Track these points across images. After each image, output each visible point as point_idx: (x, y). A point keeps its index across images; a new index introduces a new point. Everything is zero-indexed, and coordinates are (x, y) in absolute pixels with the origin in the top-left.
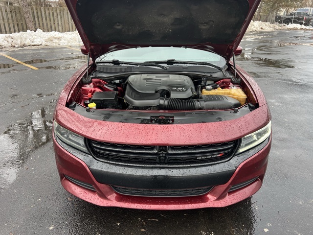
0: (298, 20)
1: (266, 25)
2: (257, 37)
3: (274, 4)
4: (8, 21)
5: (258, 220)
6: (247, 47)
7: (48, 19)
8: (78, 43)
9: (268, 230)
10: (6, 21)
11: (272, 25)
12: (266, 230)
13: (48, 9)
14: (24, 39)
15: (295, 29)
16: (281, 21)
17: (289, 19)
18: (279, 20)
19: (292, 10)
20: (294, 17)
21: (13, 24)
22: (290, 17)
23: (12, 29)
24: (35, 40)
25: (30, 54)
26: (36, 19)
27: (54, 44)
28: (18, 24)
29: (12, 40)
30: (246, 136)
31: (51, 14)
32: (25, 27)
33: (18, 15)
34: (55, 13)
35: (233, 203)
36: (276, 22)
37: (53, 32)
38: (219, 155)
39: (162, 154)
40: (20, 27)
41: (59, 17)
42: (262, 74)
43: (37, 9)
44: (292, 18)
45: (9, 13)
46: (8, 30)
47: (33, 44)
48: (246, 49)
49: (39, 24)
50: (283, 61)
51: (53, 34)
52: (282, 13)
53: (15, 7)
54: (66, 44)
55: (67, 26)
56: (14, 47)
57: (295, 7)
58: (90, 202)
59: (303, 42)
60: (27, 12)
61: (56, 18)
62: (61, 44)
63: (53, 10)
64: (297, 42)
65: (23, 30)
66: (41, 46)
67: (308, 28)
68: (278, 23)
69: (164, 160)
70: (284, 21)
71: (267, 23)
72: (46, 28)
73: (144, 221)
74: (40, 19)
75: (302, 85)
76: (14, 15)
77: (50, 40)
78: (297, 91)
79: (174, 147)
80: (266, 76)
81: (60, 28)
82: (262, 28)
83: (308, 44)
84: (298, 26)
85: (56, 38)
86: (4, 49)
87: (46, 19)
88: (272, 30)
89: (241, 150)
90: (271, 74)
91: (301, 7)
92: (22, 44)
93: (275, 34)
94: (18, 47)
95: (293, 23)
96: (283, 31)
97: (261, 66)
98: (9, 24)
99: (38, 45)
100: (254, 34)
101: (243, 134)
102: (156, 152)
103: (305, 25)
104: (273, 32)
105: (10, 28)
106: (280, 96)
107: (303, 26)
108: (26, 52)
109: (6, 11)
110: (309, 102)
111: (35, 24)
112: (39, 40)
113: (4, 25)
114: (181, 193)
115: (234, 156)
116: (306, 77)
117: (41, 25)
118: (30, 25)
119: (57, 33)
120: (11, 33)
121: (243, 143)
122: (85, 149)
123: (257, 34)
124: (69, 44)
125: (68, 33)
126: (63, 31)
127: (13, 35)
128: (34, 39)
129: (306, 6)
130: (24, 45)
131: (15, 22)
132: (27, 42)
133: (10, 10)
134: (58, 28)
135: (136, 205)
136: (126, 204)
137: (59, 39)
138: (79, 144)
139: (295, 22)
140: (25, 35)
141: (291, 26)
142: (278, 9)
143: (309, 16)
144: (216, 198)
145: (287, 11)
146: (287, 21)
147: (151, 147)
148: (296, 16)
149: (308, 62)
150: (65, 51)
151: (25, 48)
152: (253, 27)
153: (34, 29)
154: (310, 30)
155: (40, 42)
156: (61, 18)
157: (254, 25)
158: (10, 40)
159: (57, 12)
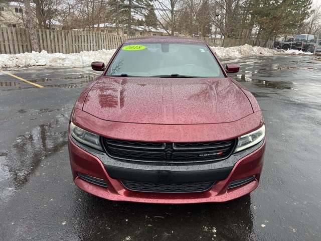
0: (296, 46)
1: (265, 50)
2: (257, 61)
3: (273, 30)
4: (13, 42)
5: (255, 217)
6: (247, 71)
7: (52, 41)
8: (82, 64)
9: (264, 226)
10: (11, 42)
11: (271, 51)
12: (263, 226)
13: (53, 32)
14: (29, 59)
15: (294, 54)
16: (280, 46)
17: (287, 45)
18: (277, 45)
19: (289, 37)
20: (292, 43)
21: (18, 45)
22: (288, 43)
23: (17, 50)
24: (40, 61)
25: (34, 74)
26: (41, 41)
27: (58, 64)
28: (22, 45)
29: (17, 60)
30: (242, 137)
31: (56, 36)
32: (29, 48)
33: (23, 36)
34: (59, 36)
35: (232, 199)
36: (275, 47)
37: (57, 53)
38: (219, 153)
39: (169, 150)
40: (25, 48)
41: (63, 39)
42: (261, 94)
43: (42, 32)
44: (290, 44)
45: (14, 34)
46: (12, 50)
47: (37, 64)
48: (246, 72)
49: (44, 45)
50: (282, 82)
51: (58, 55)
52: (281, 39)
53: (21, 29)
54: (70, 65)
55: (71, 48)
56: (19, 66)
57: (293, 34)
58: (102, 197)
59: (301, 66)
60: (32, 34)
61: (60, 40)
62: (65, 65)
63: (58, 33)
64: (295, 66)
65: (28, 51)
66: (45, 66)
67: (306, 53)
68: (276, 48)
69: (171, 156)
70: (283, 46)
71: (266, 49)
72: (50, 49)
73: (151, 218)
74: (45, 41)
75: (299, 104)
76: (19, 37)
77: (55, 60)
78: (294, 109)
79: (179, 144)
80: (264, 96)
81: (64, 50)
82: (261, 53)
83: (306, 68)
84: (297, 52)
85: (60, 59)
86: (9, 69)
87: (51, 41)
88: (271, 55)
89: (238, 149)
90: (269, 95)
91: (299, 33)
92: (27, 64)
93: (274, 58)
94: (23, 67)
95: (292, 49)
96: (282, 56)
97: (260, 87)
98: (14, 45)
99: (43, 66)
100: (253, 58)
101: (240, 134)
102: (164, 148)
103: (303, 50)
104: (271, 56)
105: (14, 49)
106: (278, 113)
107: (301, 52)
108: (31, 72)
109: (12, 33)
110: (305, 119)
111: (40, 46)
112: (43, 61)
113: (9, 46)
114: (185, 189)
115: (232, 154)
116: (303, 97)
117: (45, 46)
118: (35, 46)
119: (61, 54)
120: (15, 53)
121: (240, 142)
122: (99, 147)
123: (256, 58)
124: (73, 65)
125: (72, 54)
126: (67, 52)
127: (18, 55)
128: (38, 59)
129: (304, 33)
130: (29, 65)
131: (20, 44)
132: (32, 62)
133: (16, 31)
134: (62, 49)
135: (144, 199)
136: (135, 198)
137: (63, 59)
138: (94, 143)
139: (293, 48)
140: (29, 56)
141: (289, 51)
142: (276, 35)
143: (307, 42)
144: (217, 193)
145: (286, 38)
146: (286, 47)
147: (159, 144)
148: (294, 42)
149: (305, 84)
150: (69, 71)
151: (29, 67)
152: (252, 52)
153: (38, 50)
154: (308, 55)
155: (44, 62)
156: (65, 40)
157: (253, 50)
158: (15, 60)
159: (61, 35)
